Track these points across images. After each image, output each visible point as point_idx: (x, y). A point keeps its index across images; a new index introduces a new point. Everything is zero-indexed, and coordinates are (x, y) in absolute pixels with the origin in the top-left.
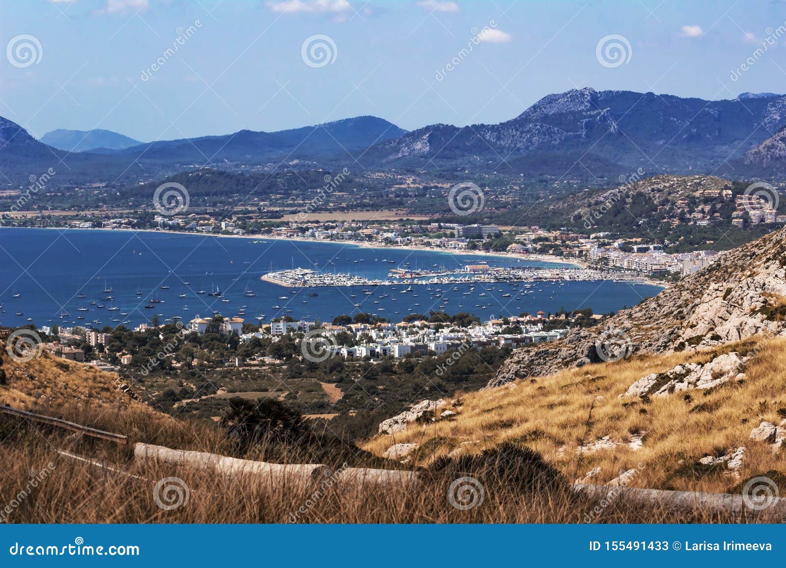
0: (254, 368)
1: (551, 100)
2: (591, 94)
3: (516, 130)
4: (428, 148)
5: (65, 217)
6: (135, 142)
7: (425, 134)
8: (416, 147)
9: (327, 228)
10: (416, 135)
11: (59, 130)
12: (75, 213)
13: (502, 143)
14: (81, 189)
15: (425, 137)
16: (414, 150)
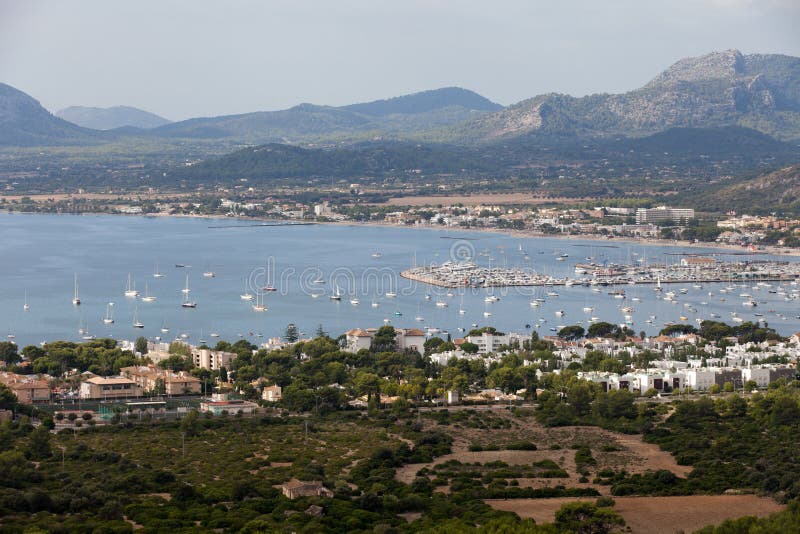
0: (480, 408)
1: (686, 64)
2: (737, 58)
3: (649, 101)
4: (540, 123)
5: (103, 202)
6: (165, 120)
7: (536, 105)
8: (525, 122)
9: (456, 213)
10: (523, 107)
11: (73, 108)
12: (116, 197)
13: (630, 115)
14: (114, 170)
15: (535, 109)
16: (522, 124)
